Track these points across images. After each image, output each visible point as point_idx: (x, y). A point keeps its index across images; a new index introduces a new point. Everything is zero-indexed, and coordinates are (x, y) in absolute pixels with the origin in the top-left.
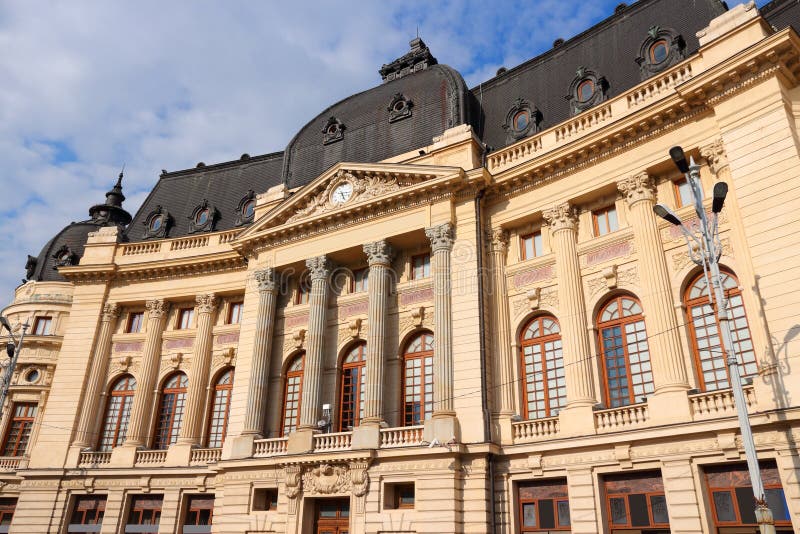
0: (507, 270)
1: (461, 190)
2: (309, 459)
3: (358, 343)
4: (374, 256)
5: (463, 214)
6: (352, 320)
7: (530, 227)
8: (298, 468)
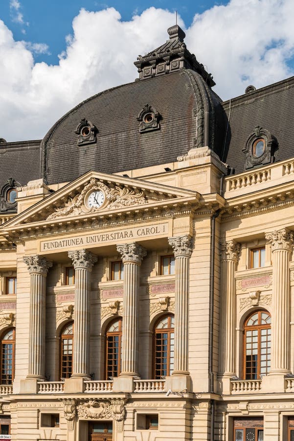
0: (237, 275)
1: (199, 209)
2: (81, 397)
3: (117, 318)
4: (127, 255)
5: (202, 228)
6: (112, 301)
7: (257, 243)
8: (73, 403)
